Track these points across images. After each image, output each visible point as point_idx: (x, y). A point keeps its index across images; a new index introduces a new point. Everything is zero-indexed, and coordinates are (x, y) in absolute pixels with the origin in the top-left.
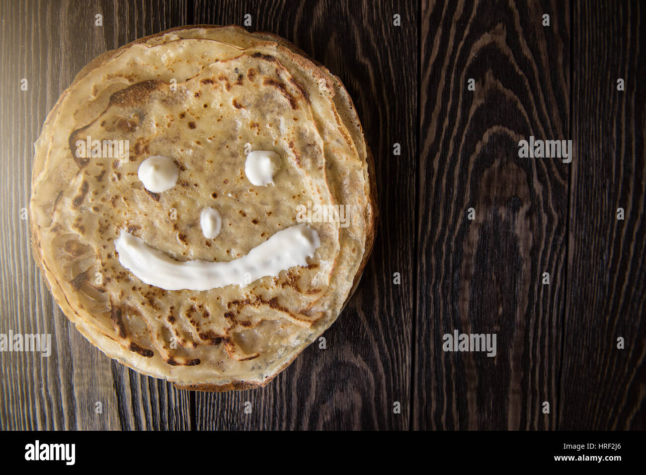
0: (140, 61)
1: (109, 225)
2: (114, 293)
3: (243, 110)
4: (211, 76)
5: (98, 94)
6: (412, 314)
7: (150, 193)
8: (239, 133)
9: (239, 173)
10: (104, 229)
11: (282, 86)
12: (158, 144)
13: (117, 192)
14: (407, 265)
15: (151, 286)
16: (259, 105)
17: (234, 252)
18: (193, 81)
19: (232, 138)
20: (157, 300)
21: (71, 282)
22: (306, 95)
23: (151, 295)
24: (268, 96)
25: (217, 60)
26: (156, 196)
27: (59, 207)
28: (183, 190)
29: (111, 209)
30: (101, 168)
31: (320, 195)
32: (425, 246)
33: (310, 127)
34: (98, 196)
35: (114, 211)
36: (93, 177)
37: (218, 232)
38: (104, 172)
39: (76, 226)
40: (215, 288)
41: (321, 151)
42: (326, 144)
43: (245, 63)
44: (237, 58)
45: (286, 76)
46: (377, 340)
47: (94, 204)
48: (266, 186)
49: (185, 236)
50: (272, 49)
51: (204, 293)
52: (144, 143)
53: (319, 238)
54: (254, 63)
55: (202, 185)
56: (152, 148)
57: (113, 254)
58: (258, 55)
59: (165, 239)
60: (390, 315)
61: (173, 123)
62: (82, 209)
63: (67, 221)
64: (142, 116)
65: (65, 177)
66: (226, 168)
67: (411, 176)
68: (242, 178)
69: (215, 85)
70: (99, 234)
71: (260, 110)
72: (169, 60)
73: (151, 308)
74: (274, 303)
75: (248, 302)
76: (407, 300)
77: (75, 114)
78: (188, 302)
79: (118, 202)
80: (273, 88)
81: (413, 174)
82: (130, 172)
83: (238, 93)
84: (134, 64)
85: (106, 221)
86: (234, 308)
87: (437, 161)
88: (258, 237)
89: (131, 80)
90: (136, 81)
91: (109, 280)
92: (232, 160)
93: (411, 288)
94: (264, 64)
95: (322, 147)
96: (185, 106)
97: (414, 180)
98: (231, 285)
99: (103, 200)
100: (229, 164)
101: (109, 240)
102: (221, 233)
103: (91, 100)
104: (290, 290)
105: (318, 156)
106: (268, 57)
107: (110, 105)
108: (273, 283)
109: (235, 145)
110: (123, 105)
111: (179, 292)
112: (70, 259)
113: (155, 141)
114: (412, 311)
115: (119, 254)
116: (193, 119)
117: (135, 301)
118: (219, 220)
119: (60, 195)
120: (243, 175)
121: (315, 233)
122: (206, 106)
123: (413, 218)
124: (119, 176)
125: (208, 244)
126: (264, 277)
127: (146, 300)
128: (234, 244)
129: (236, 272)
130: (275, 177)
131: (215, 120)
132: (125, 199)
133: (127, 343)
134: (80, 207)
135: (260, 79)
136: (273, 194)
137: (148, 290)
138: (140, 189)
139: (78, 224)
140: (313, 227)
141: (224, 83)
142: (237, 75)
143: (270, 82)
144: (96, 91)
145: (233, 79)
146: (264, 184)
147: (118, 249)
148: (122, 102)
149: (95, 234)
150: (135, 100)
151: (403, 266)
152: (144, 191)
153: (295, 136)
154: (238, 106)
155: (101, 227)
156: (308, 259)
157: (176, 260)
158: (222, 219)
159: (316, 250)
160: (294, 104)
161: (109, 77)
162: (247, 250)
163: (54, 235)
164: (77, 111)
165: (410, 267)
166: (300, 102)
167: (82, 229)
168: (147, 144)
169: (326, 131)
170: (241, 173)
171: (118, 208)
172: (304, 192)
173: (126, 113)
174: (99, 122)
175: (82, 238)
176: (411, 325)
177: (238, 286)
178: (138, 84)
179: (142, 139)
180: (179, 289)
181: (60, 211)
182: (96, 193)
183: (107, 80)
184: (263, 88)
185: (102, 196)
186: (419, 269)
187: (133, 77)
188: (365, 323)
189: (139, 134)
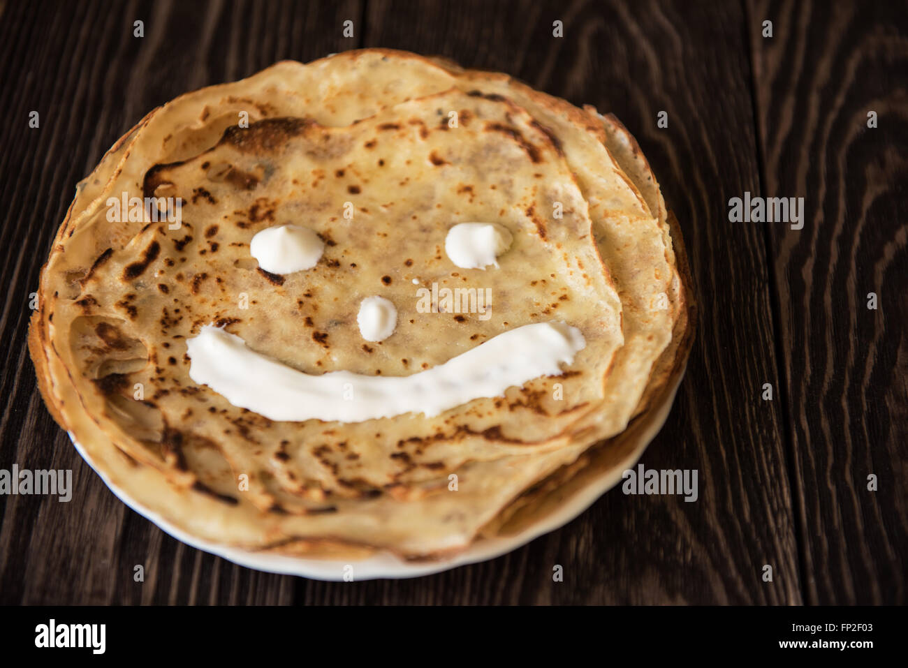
0: (284, 86)
1: (181, 318)
2: (173, 410)
3: (447, 167)
4: (395, 120)
5: (209, 120)
6: (791, 518)
7: (266, 274)
8: (438, 200)
9: (435, 250)
10: (169, 322)
11: (515, 133)
12: (293, 209)
13: (208, 269)
14: (770, 431)
15: (246, 411)
16: (474, 160)
17: (417, 362)
18: (364, 126)
19: (424, 208)
20: (257, 432)
21: (95, 381)
22: (555, 143)
23: (244, 424)
24: (491, 149)
25: (407, 100)
26: (277, 279)
27: (100, 273)
28: (329, 272)
29: (189, 295)
30: (186, 231)
31: (582, 272)
32: (803, 400)
33: (564, 186)
34: (171, 268)
35: (194, 301)
36: (170, 239)
37: (388, 332)
38: (188, 239)
39: (123, 305)
40: (374, 420)
41: (583, 219)
42: (592, 208)
43: (454, 103)
44: (442, 94)
45: (522, 122)
46: (720, 565)
47: (162, 279)
48: (484, 268)
49: (325, 336)
50: (500, 85)
51: (354, 425)
52: (266, 206)
53: (583, 337)
54: (470, 104)
55: (365, 266)
56: (280, 214)
57: (181, 360)
58: (476, 94)
59: (287, 341)
60: (742, 521)
61: (322, 182)
62: (138, 285)
63: (109, 297)
64: (269, 171)
65: (116, 240)
66: (410, 245)
67: (759, 291)
68: (439, 258)
69: (402, 131)
70: (160, 327)
71: (476, 167)
72: (332, 88)
73: (241, 440)
74: (494, 433)
75: (440, 437)
76: (778, 491)
77: (166, 140)
78: (318, 439)
79: (205, 285)
80: (499, 137)
81: (764, 287)
82: (234, 241)
83: (440, 143)
84: (273, 91)
85: (177, 311)
86: (411, 448)
87: (810, 271)
88: (465, 342)
89: (263, 112)
90: (271, 116)
91: (165, 392)
92: (423, 236)
93: (783, 470)
94: (487, 107)
95: (586, 214)
96: (346, 161)
97: (766, 296)
98: (408, 414)
99: (180, 277)
100: (417, 240)
101: (178, 337)
102: (393, 335)
103: (195, 127)
104: (527, 415)
105: (578, 225)
106: (494, 98)
107: (222, 142)
108: (491, 407)
109: (427, 218)
110: (242, 150)
111: (299, 425)
112: (99, 351)
113: (287, 206)
114: (790, 513)
115: (193, 361)
116: (356, 181)
117: (212, 428)
118: (393, 315)
119: (105, 257)
120: (441, 254)
121: (574, 332)
122: (381, 163)
123: (772, 353)
124: (215, 248)
125: (368, 349)
126: (474, 400)
127: (233, 427)
128: (419, 352)
129: (418, 389)
130: (499, 258)
131: (396, 183)
132: (219, 280)
133: (186, 479)
134: (135, 281)
135: (478, 125)
136: (496, 283)
137: (239, 415)
138: (249, 269)
139: (126, 303)
140: (572, 324)
141: (416, 129)
142: (439, 119)
143: (496, 127)
144: (206, 115)
145: (433, 122)
146: (479, 265)
147: (190, 353)
148: (242, 144)
149: (154, 325)
150: (263, 144)
151: (761, 431)
152: (255, 271)
153: (538, 199)
154: (437, 162)
155: (167, 318)
156: (561, 365)
157: (304, 372)
158: (399, 312)
159: (578, 353)
160: (535, 156)
161: (232, 101)
162: (443, 359)
163: (78, 311)
164: (170, 137)
165: (775, 434)
166: (547, 154)
167: (133, 312)
168: (272, 208)
169: (593, 190)
170: (438, 251)
171: (203, 296)
172: (553, 276)
173: (245, 162)
174: (200, 162)
175: (129, 328)
176: (792, 540)
177: (421, 415)
178: (274, 121)
179: (265, 200)
180: (301, 417)
181: (98, 280)
182: (170, 263)
183: (227, 104)
184: (483, 137)
185: (178, 272)
186: (796, 438)
187: (267, 109)
188: (688, 533)
189: (259, 193)
